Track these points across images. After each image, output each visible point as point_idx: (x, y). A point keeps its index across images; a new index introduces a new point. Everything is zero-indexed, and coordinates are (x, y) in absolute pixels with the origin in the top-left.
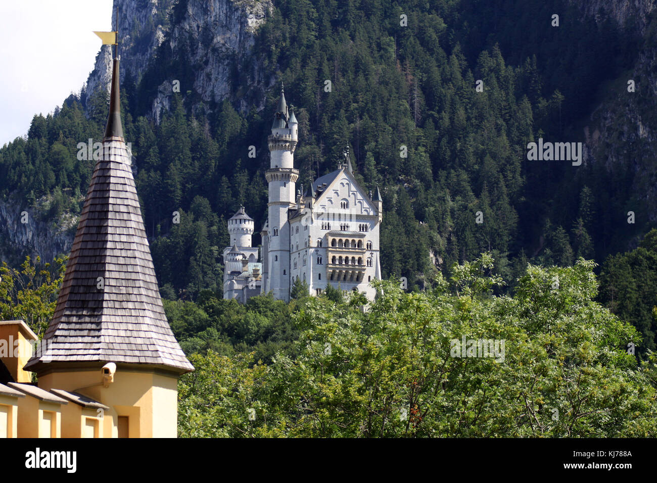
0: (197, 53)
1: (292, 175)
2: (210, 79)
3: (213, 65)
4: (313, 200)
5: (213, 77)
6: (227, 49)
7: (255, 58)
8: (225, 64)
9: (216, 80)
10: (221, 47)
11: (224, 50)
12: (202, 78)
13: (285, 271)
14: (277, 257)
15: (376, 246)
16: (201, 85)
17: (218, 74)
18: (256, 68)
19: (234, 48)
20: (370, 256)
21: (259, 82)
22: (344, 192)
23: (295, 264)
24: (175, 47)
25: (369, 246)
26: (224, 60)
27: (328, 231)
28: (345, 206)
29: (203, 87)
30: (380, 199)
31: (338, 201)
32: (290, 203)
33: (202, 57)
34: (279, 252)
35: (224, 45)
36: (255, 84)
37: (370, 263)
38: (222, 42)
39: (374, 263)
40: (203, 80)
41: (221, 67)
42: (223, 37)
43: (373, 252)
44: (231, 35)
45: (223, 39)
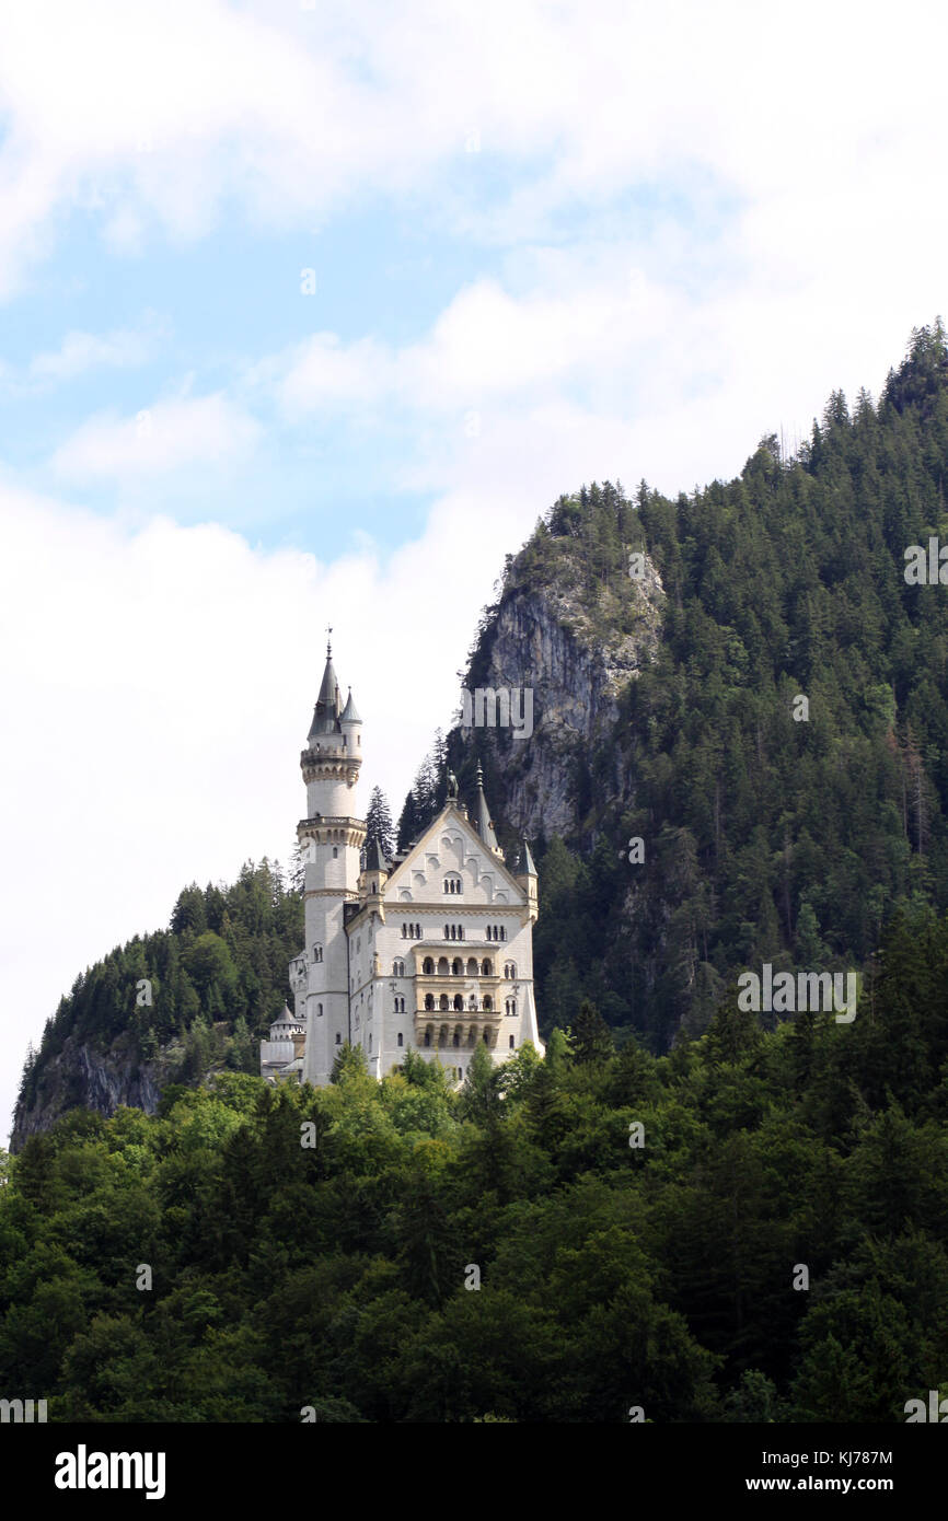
0: (511, 747)
1: (351, 830)
2: (535, 798)
3: (540, 768)
4: (382, 878)
5: (540, 792)
6: (568, 733)
7: (618, 746)
8: (564, 764)
9: (548, 798)
10: (556, 731)
11: (561, 735)
12: (520, 795)
13: (338, 1036)
14: (321, 1006)
15: (526, 970)
16: (519, 809)
17: (551, 785)
18: (621, 766)
19: (581, 731)
20: (512, 992)
21: (627, 794)
22: (449, 861)
23: (357, 1019)
24: (468, 739)
25: (511, 971)
26: (562, 755)
27: (418, 942)
28: (454, 887)
29: (522, 813)
30: (532, 868)
31: (436, 881)
32: (346, 891)
33: (520, 755)
34: (326, 996)
35: (561, 726)
36: (620, 799)
37: (511, 1007)
38: (558, 720)
39: (520, 1008)
40: (522, 799)
41: (555, 771)
42: (559, 711)
43: (518, 983)
44: (574, 704)
45: (560, 714)
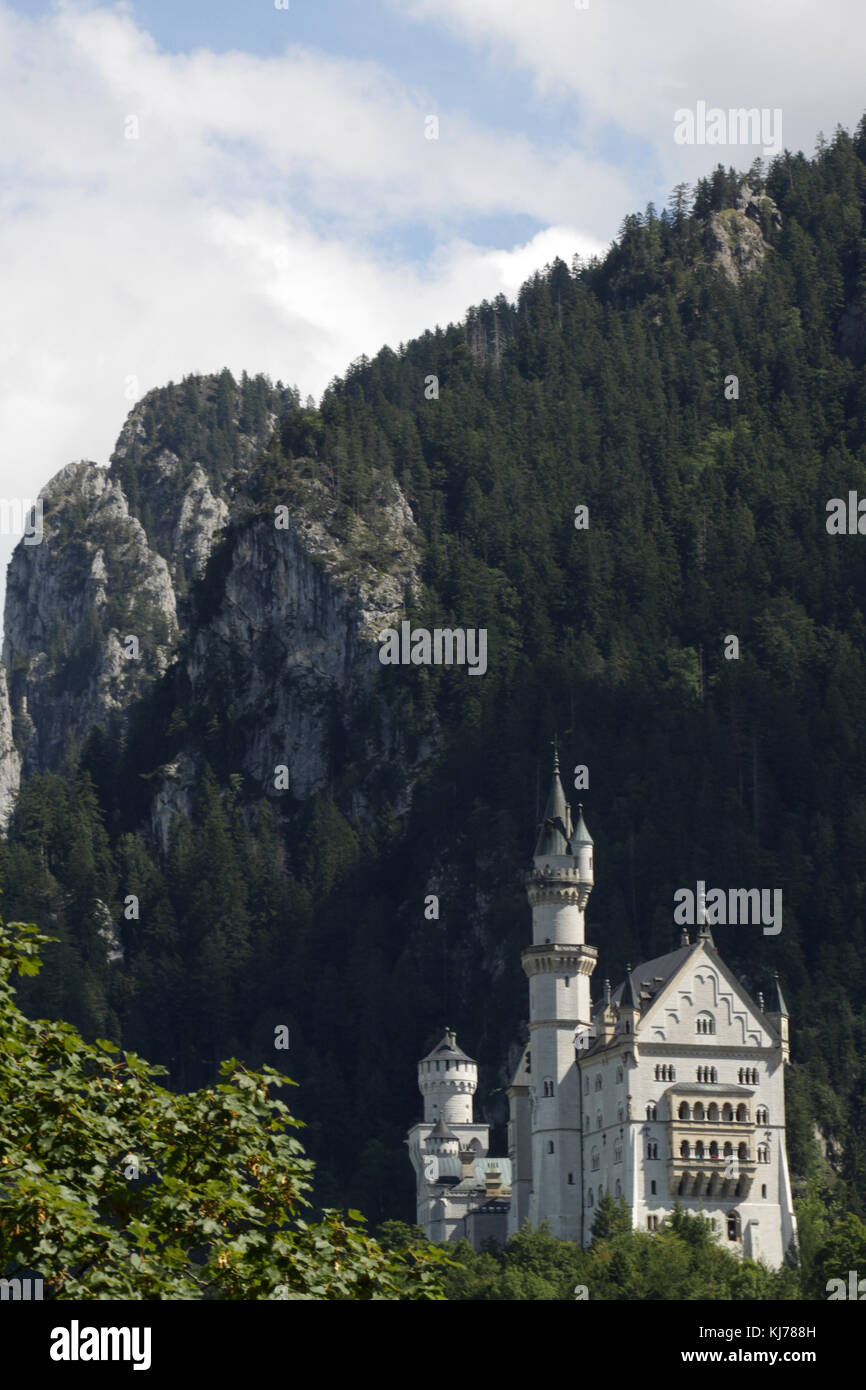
0: (249, 689)
1: (584, 958)
2: (282, 748)
3: (286, 715)
4: (636, 1016)
5: (288, 742)
6: (319, 679)
7: (382, 698)
8: (314, 713)
9: (296, 750)
10: (304, 676)
11: (311, 681)
12: (262, 745)
13: (571, 1176)
14: (552, 1144)
15: (778, 1116)
16: (261, 760)
17: (299, 736)
18: (386, 721)
19: (333, 678)
20: (764, 1139)
21: (393, 752)
22: (703, 997)
23: (596, 1161)
24: (198, 677)
25: (763, 1117)
26: (312, 704)
27: (671, 1085)
28: (707, 1027)
29: (265, 765)
30: (784, 1009)
31: (690, 1018)
32: (578, 1022)
33: (261, 699)
34: (558, 1133)
35: (310, 670)
36: (385, 757)
37: (764, 1155)
38: (307, 663)
39: (773, 1156)
40: (265, 748)
41: (304, 721)
42: (308, 653)
43: (770, 1130)
44: (326, 648)
45: (309, 657)
